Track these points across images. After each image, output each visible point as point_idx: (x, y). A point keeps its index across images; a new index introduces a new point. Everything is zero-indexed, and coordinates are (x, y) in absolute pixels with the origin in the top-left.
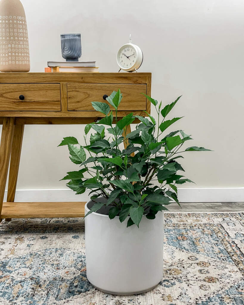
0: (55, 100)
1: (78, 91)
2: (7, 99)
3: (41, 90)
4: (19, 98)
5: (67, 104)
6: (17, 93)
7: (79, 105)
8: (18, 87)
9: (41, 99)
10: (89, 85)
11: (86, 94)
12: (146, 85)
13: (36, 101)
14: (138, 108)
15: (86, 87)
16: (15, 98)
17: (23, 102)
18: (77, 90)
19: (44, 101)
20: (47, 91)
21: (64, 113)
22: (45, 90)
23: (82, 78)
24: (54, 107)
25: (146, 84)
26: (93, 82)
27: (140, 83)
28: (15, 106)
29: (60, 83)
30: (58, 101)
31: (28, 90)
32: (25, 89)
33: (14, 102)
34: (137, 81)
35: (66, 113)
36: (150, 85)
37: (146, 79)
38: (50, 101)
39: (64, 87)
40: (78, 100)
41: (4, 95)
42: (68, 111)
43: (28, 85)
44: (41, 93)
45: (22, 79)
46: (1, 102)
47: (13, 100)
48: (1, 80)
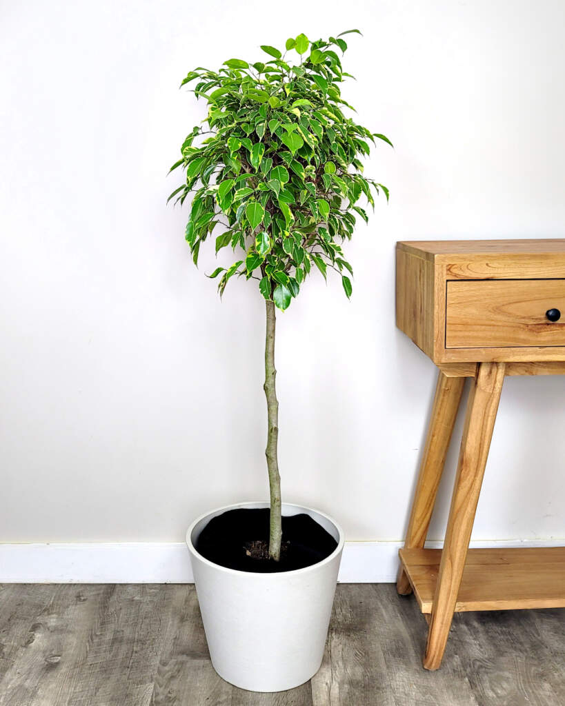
2: (511, 319)
8: (541, 289)
16: (530, 315)
17: (553, 324)
33: (527, 325)
41: (504, 308)
45: (552, 268)
46: (494, 326)
47: (527, 320)
48: (500, 271)
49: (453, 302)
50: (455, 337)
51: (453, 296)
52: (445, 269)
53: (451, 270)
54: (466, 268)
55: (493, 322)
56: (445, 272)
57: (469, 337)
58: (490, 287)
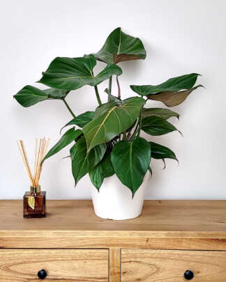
0: (100, 276)
3: (76, 260)
4: (36, 274)
8: (36, 255)
10: (160, 252)
11: (153, 267)
16: (29, 273)
18: (139, 260)
19: (80, 277)
22: (82, 259)
23: (147, 241)
26: (167, 248)
29: (108, 249)
31: (53, 260)
32: (48, 257)
38: (90, 278)
39: (115, 255)
40: (138, 276)
43: (53, 252)
44: (76, 264)
47: (27, 276)
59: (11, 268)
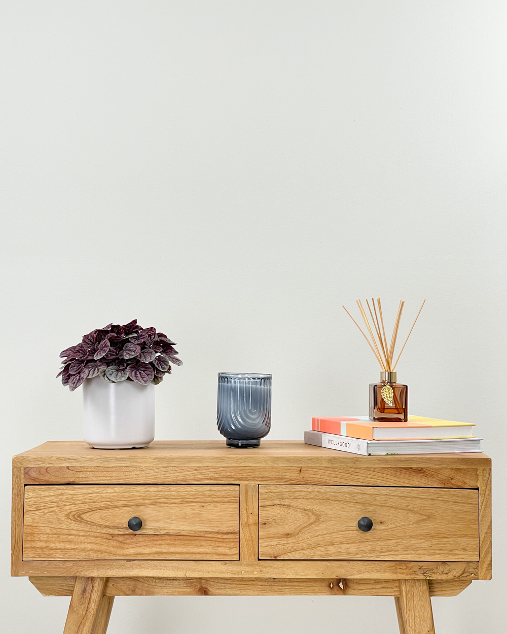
0: (225, 530)
1: (289, 506)
2: (94, 529)
3: (188, 503)
4: (126, 525)
5: (255, 542)
6: (122, 511)
7: (291, 543)
8: (126, 494)
9: (185, 527)
10: (320, 489)
11: (310, 514)
12: (476, 491)
13: (171, 532)
14: (456, 554)
15: (312, 496)
16: (114, 524)
17: (135, 535)
18: (287, 502)
19: (194, 532)
20: (203, 504)
21: (248, 565)
22: (197, 502)
23: (300, 471)
24: (220, 550)
25: (478, 489)
26: (331, 483)
27: (460, 484)
28: (114, 547)
29: (239, 485)
30: (232, 533)
31: (151, 504)
32: (144, 499)
33: (113, 536)
34: (452, 479)
35: (252, 565)
36: (487, 492)
37: (477, 475)
38: (211, 533)
39: (250, 493)
40: (287, 529)
42: (259, 560)
43: (152, 489)
44: (188, 510)
45: (138, 472)
46: (75, 535)
47: (110, 530)
48: (81, 475)
49: (31, 509)
50: (33, 548)
51: (31, 503)
52: (22, 472)
53: (30, 473)
54: (45, 471)
55: (74, 532)
56: (23, 476)
57: (47, 548)
58: (72, 492)
59: (84, 516)
